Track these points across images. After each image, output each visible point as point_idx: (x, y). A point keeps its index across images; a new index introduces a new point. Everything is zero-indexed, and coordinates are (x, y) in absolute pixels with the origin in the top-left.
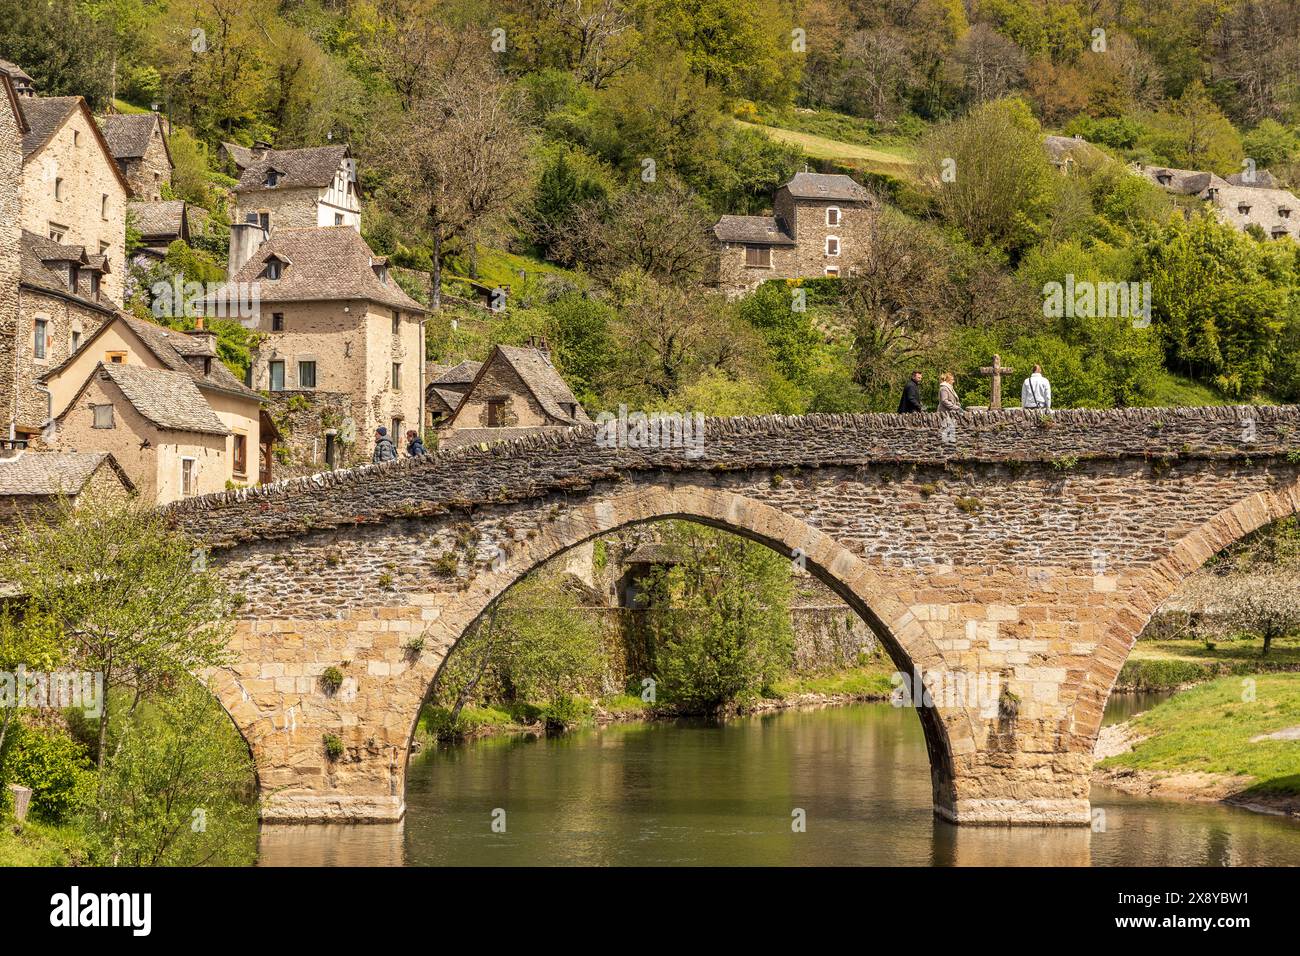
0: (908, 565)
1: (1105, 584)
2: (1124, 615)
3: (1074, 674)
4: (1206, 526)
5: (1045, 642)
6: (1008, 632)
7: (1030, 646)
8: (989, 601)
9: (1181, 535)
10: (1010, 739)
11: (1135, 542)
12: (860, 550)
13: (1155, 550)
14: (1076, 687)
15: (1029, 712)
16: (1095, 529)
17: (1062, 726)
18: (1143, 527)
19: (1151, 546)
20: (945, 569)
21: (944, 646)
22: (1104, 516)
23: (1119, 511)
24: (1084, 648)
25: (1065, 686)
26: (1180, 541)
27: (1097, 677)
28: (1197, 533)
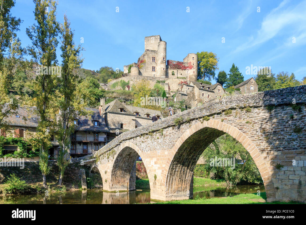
0: (146, 151)
1: (166, 153)
2: (169, 159)
3: (163, 171)
4: (180, 138)
5: (159, 165)
6: (156, 163)
7: (158, 165)
8: (153, 158)
9: (176, 141)
10: (155, 183)
11: (170, 144)
12: (141, 150)
13: (173, 145)
14: (163, 173)
15: (158, 178)
16: (165, 142)
17: (161, 180)
18: (171, 140)
19: (172, 144)
20: (149, 152)
21: (149, 166)
22: (166, 139)
23: (168, 137)
24: (164, 166)
25: (162, 173)
26: (176, 142)
27: (166, 172)
28: (178, 140)
